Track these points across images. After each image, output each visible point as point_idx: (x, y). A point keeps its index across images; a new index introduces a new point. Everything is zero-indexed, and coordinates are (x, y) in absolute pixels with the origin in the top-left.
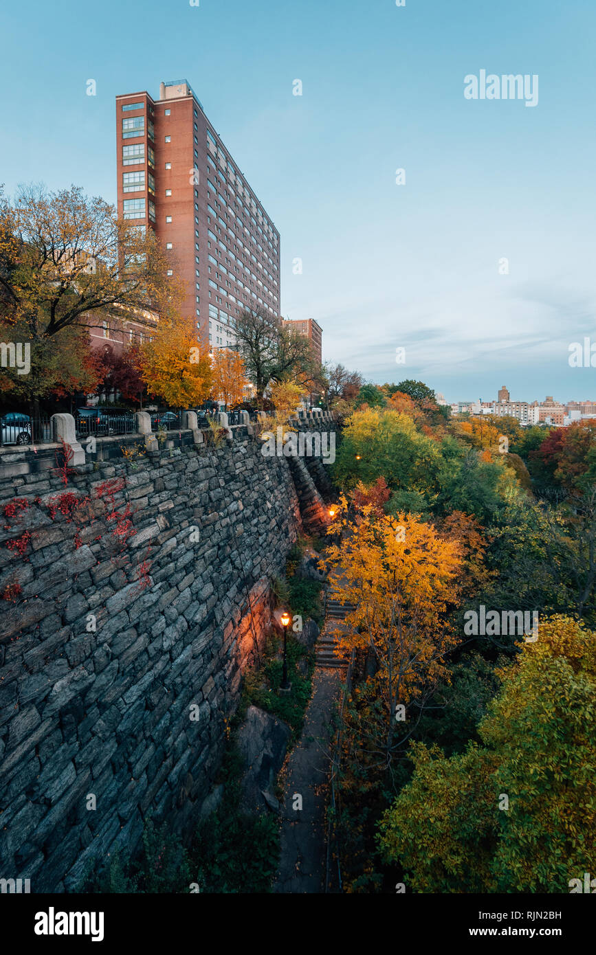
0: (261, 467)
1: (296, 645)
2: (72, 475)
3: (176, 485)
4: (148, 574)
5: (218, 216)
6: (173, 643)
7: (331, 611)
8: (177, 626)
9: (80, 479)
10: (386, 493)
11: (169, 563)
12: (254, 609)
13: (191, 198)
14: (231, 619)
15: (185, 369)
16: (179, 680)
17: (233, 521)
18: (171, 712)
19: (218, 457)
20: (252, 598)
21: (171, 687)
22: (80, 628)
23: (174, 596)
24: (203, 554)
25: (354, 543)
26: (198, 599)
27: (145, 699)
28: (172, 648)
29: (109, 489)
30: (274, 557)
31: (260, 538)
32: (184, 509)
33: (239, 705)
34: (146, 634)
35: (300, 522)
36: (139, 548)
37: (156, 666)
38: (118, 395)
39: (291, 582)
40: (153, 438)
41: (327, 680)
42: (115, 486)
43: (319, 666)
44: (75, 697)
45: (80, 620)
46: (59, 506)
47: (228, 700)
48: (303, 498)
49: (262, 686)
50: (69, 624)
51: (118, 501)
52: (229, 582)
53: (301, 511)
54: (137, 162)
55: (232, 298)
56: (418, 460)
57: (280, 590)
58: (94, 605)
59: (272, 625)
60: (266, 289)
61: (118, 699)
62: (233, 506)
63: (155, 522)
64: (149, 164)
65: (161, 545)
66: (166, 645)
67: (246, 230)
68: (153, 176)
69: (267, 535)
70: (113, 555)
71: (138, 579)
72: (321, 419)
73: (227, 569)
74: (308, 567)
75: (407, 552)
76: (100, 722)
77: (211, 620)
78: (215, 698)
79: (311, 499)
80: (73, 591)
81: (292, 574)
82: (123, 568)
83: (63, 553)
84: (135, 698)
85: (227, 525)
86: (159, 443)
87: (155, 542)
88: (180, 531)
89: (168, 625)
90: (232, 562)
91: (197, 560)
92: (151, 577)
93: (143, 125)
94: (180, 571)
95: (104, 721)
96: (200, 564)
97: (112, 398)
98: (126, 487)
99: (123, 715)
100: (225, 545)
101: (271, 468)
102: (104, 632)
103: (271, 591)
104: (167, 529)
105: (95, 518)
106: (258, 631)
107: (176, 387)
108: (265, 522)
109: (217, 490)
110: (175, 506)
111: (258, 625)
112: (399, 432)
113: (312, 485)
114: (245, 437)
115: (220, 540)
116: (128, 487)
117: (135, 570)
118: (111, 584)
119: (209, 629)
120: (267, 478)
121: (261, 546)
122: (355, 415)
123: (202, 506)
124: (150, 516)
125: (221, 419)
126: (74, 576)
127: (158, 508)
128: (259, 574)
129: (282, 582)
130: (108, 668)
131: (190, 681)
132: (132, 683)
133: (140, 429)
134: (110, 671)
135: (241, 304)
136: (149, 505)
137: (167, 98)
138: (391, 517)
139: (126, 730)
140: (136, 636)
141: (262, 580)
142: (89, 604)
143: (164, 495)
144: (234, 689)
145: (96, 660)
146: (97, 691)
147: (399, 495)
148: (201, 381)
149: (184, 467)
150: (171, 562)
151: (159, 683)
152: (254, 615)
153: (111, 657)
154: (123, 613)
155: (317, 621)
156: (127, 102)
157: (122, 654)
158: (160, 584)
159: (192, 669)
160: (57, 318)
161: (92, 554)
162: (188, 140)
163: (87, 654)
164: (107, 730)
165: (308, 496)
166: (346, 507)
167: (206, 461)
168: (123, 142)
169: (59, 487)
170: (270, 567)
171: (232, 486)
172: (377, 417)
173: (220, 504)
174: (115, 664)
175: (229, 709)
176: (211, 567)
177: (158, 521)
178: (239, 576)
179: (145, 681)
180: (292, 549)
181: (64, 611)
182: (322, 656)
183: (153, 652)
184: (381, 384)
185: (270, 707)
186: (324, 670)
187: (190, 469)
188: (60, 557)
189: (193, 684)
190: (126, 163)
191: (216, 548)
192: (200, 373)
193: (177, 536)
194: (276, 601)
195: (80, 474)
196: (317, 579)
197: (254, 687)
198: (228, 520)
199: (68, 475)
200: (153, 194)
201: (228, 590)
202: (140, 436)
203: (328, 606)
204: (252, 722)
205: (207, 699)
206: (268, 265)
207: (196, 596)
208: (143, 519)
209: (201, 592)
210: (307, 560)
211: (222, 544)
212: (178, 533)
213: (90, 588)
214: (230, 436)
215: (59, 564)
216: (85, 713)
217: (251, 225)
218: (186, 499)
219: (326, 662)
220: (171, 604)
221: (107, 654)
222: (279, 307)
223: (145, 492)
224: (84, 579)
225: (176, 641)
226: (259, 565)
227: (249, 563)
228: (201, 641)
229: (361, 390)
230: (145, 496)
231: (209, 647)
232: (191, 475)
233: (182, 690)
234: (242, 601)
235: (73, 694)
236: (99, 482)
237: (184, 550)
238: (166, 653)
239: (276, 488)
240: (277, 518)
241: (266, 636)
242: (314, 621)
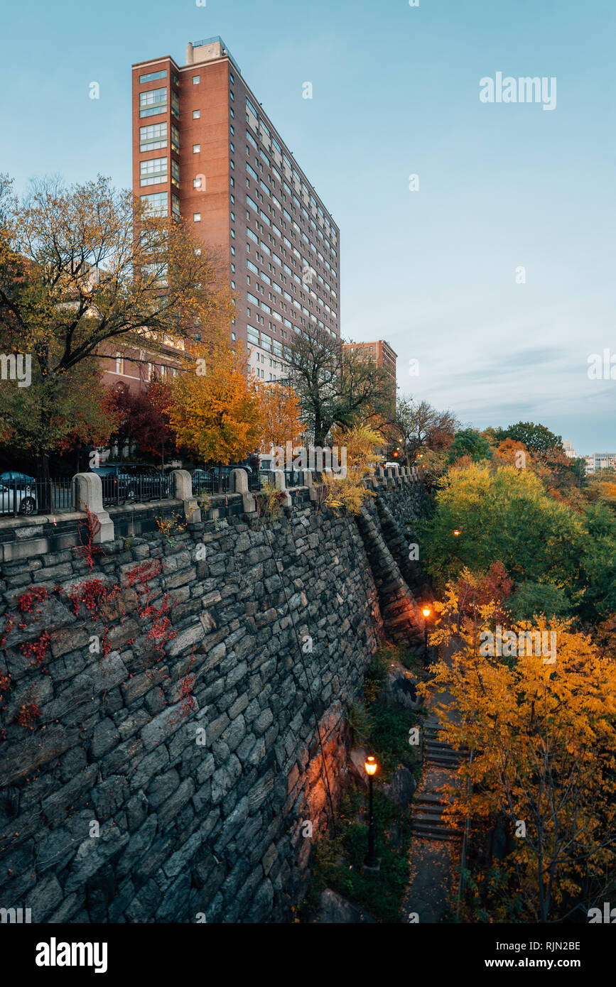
0: (328, 545)
1: (385, 802)
2: (98, 555)
3: (223, 570)
4: (191, 693)
5: (260, 210)
6: (225, 793)
7: (431, 755)
8: (229, 768)
9: (108, 561)
10: (507, 586)
11: (216, 678)
12: (325, 748)
13: (226, 188)
14: (297, 761)
15: (225, 411)
16: (232, 846)
17: (295, 621)
18: (223, 893)
19: (274, 531)
20: (323, 732)
21: (223, 857)
22: (109, 767)
23: (224, 725)
24: (259, 667)
25: (469, 659)
26: (253, 731)
27: (191, 872)
28: (223, 800)
29: (143, 575)
30: (349, 674)
31: (330, 646)
32: (233, 603)
33: (309, 887)
34: (190, 779)
35: (381, 623)
36: (180, 656)
37: (204, 824)
38: (133, 447)
39: (372, 709)
40: (194, 505)
41: (432, 858)
42: (149, 571)
43: (418, 837)
44: (104, 865)
45: (110, 755)
46: (84, 597)
47: (296, 879)
48: (384, 590)
49: (340, 860)
50: (96, 762)
51: (153, 591)
52: (292, 708)
53: (381, 608)
54: (157, 146)
55: (277, 317)
56: (552, 537)
57: (358, 722)
58: (126, 735)
59: (349, 771)
60: (321, 302)
61: (157, 870)
62: (295, 600)
63: (199, 621)
64: (173, 148)
65: (207, 653)
66: (216, 795)
67: (295, 226)
68: (178, 163)
69: (339, 642)
70: (147, 664)
71: (179, 701)
72: (403, 478)
73: (290, 689)
74: (396, 690)
75: (553, 676)
76: (136, 902)
77: (270, 764)
78: (280, 875)
79: (396, 591)
80: (101, 715)
81: (374, 698)
82: (160, 685)
83: (89, 662)
84: (178, 870)
85: (288, 627)
86: (202, 512)
87: (198, 649)
88: (230, 634)
89: (217, 767)
90: (295, 680)
91: (252, 675)
92: (194, 698)
93: (166, 99)
94: (231, 690)
95: (141, 901)
96: (255, 680)
97: (126, 451)
98: (162, 572)
99: (163, 894)
100: (286, 655)
101: (341, 547)
102: (138, 773)
103: (347, 723)
104: (213, 631)
105: (126, 615)
106: (331, 780)
107: (214, 437)
108: (336, 623)
109: (274, 577)
110: (223, 599)
111: (331, 772)
112: (521, 496)
113: (396, 573)
114: (307, 504)
115: (279, 647)
116: (165, 572)
117: (175, 687)
118: (146, 706)
119: (269, 775)
120: (337, 561)
121: (331, 657)
122: (454, 473)
123: (256, 600)
124: (192, 613)
125: (277, 480)
126: (102, 694)
127: (202, 602)
128: (330, 697)
129: (360, 709)
130: (145, 825)
131: (246, 848)
132: (175, 848)
133: (178, 494)
134: (146, 829)
135: (288, 324)
136: (190, 597)
137: (196, 62)
138: (526, 624)
139: (167, 915)
140: (178, 781)
141: (334, 706)
142: (120, 734)
143: (210, 583)
144: (302, 863)
145: (130, 814)
146: (132, 858)
147: (527, 591)
148: (246, 427)
149: (232, 545)
150: (220, 677)
151: (207, 848)
152: (325, 757)
153: (149, 809)
154: (162, 748)
155: (412, 770)
156: (146, 71)
157: (161, 806)
158: (206, 708)
159: (249, 831)
160: (73, 348)
161: (122, 664)
162: (222, 113)
163: (119, 804)
164: (144, 915)
165: (391, 587)
166: (456, 605)
167: (259, 536)
168: (140, 122)
169: (83, 572)
170: (344, 688)
171: (293, 571)
172: (487, 476)
173: (278, 597)
174: (153, 820)
175: (297, 891)
176: (269, 686)
177: (202, 619)
178: (304, 700)
179: (191, 846)
180: (372, 662)
181: (90, 743)
182: (422, 822)
183: (199, 805)
184: (482, 429)
185: (353, 893)
186: (426, 843)
187: (240, 548)
188: (85, 668)
189: (250, 853)
190: (143, 149)
191: (274, 659)
192: (244, 416)
193: (226, 640)
194: (353, 737)
195: (109, 554)
196: (409, 708)
197: (329, 861)
198: (289, 619)
199: (93, 556)
200: (178, 186)
201: (291, 719)
202: (178, 503)
203: (426, 747)
204: (327, 912)
205: (269, 876)
206: (325, 271)
207: (251, 726)
208: (183, 617)
209: (257, 722)
210: (393, 679)
211: (282, 653)
212: (226, 637)
213: (121, 711)
214: (289, 503)
215: (84, 676)
216: (117, 889)
217: (302, 219)
218: (235, 589)
219: (426, 831)
220: (221, 737)
221: (143, 806)
222: (338, 326)
223: (185, 579)
224: (114, 698)
225: (228, 789)
226: (329, 686)
227: (317, 682)
228: (259, 791)
229: (457, 436)
230: (186, 585)
231: (268, 801)
232: (242, 557)
233: (236, 862)
234: (310, 737)
235: (102, 861)
236: (131, 565)
237: (235, 661)
238: (215, 806)
239: (348, 575)
240: (352, 618)
241: (341, 787)
242: (407, 770)
